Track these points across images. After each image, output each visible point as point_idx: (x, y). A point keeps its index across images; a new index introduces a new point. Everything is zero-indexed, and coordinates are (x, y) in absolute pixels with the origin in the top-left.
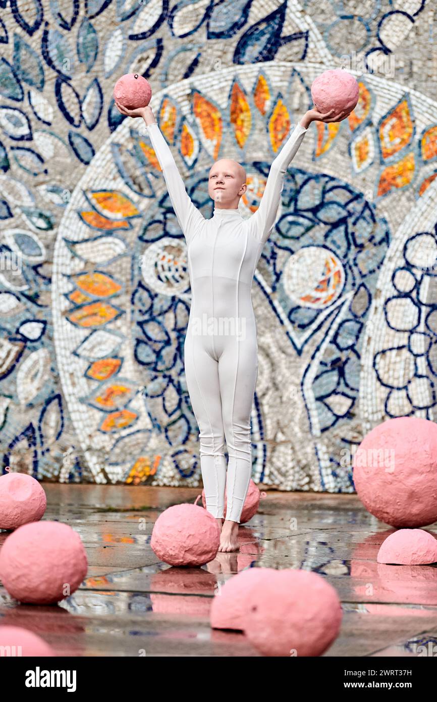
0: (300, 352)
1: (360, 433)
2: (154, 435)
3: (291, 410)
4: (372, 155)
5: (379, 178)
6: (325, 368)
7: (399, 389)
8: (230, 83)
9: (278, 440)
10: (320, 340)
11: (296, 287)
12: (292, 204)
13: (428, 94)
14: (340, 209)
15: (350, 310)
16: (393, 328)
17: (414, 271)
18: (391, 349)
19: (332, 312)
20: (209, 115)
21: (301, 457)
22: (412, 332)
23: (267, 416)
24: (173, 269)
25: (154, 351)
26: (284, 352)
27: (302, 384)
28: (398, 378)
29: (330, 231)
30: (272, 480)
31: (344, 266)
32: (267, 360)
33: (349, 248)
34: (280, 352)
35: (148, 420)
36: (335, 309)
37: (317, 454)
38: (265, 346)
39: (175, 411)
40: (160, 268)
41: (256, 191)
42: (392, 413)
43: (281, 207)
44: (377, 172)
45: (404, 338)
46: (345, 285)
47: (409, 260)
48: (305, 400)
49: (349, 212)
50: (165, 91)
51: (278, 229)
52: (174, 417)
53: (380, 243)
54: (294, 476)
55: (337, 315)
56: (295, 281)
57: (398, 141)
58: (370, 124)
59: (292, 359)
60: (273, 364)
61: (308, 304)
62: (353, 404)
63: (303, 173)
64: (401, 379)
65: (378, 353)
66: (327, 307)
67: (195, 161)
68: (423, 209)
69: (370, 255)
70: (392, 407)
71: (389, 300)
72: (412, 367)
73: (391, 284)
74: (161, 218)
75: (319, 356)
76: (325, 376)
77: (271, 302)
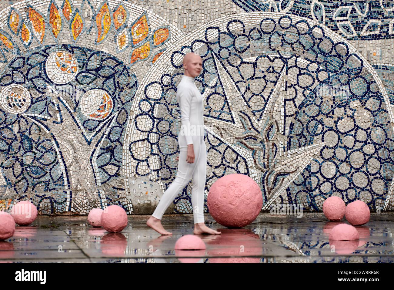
0: (89, 143)
1: (123, 184)
2: (7, 188)
3: (85, 173)
4: (127, 42)
5: (131, 54)
6: (103, 151)
7: (143, 161)
8: (49, 3)
9: (78, 189)
10: (100, 137)
11: (87, 110)
12: (85, 67)
13: (157, 12)
14: (111, 70)
15: (117, 121)
16: (140, 130)
17: (150, 101)
18: (138, 141)
19: (107, 122)
20: (37, 19)
21: (91, 197)
22: (150, 132)
23: (72, 176)
24: (17, 100)
25: (8, 144)
26: (80, 143)
27: (91, 160)
28: (142, 156)
29: (105, 81)
30: (76, 210)
31: (113, 99)
32: (72, 147)
33: (116, 90)
34: (78, 143)
35: (4, 180)
36: (108, 121)
37: (99, 195)
38: (70, 140)
39: (20, 175)
40: (10, 100)
41: (64, 60)
42: (140, 173)
43: (78, 68)
44: (130, 51)
45: (145, 135)
46: (114, 108)
47: (148, 95)
48: (93, 168)
49: (116, 71)
50: (12, 6)
51: (77, 80)
52: (19, 179)
53: (132, 87)
54: (87, 207)
55: (109, 124)
56: (86, 106)
57: (141, 35)
58: (126, 26)
59: (85, 147)
60: (75, 150)
61: (94, 118)
62: (119, 169)
63: (90, 51)
64: (144, 156)
65: (132, 143)
66: (104, 120)
67: (30, 43)
68: (154, 70)
69: (127, 93)
70: (140, 170)
71: (138, 116)
72: (150, 150)
73: (138, 108)
74: (11, 73)
75: (100, 145)
76: (103, 155)
77: (73, 117)
